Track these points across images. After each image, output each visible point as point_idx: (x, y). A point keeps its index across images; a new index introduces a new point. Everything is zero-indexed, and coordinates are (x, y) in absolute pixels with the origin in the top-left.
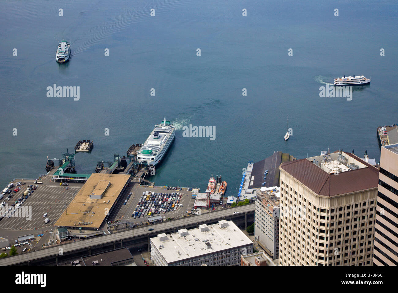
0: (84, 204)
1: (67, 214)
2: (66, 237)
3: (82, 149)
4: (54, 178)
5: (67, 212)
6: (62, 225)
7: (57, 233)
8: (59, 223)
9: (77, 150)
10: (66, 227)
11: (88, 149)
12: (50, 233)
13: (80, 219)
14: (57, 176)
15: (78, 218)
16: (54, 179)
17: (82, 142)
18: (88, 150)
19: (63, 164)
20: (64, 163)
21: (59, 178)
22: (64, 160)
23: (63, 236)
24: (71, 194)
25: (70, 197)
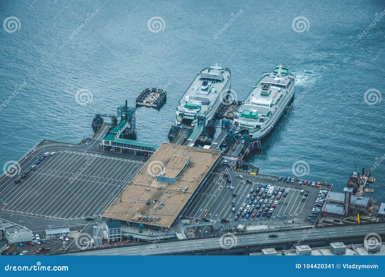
0: (148, 189)
1: (121, 201)
2: (119, 236)
3: (147, 102)
4: (103, 144)
5: (122, 198)
6: (113, 217)
7: (105, 229)
8: (109, 213)
9: (139, 103)
10: (118, 220)
11: (156, 104)
12: (94, 227)
13: (141, 210)
14: (109, 142)
15: (138, 209)
16: (103, 146)
17: (149, 91)
18: (156, 106)
19: (118, 123)
20: (120, 122)
21: (110, 145)
22: (120, 118)
23: (114, 234)
24: (128, 172)
25: (126, 175)
